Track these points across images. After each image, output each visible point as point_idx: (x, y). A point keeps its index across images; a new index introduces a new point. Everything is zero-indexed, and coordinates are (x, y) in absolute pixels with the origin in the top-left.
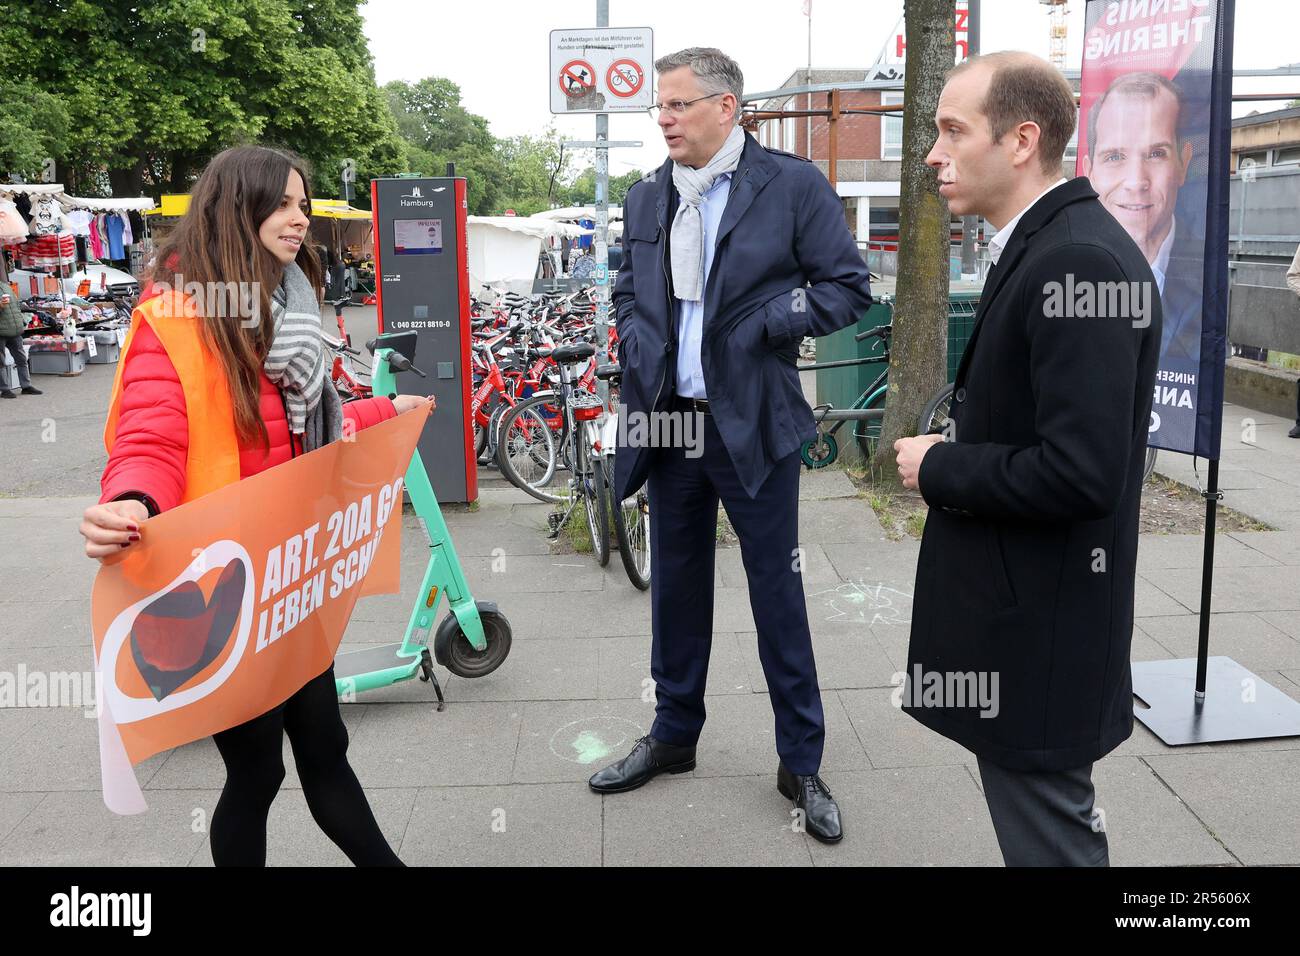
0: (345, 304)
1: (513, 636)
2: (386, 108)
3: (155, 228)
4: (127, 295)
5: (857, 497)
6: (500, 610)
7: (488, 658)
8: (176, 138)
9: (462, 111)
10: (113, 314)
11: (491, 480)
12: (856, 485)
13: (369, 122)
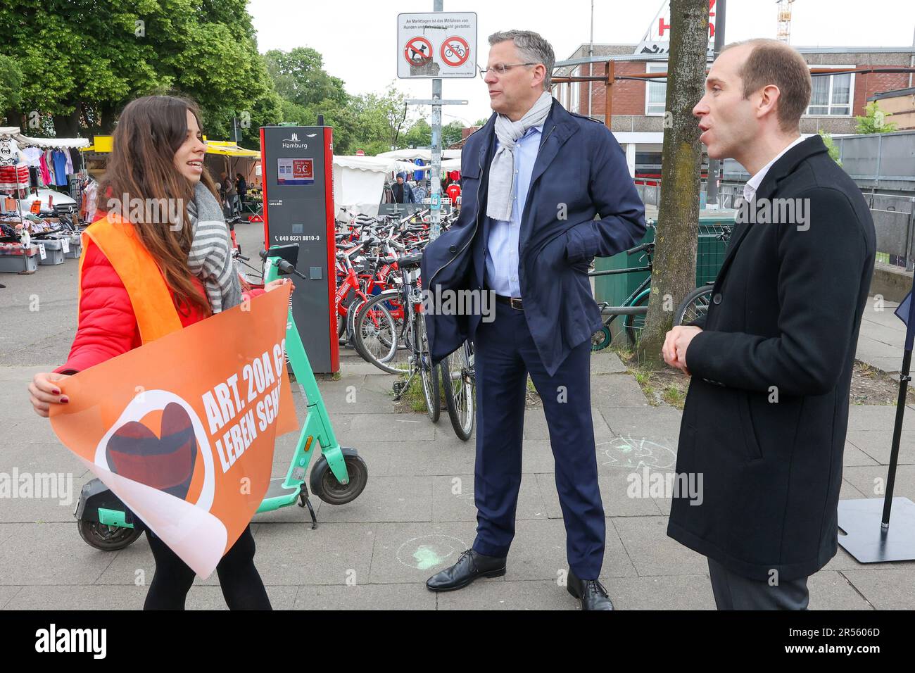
0: (236, 222)
1: (369, 473)
2: (266, 71)
3: (90, 161)
4: (69, 213)
5: (626, 373)
6: (359, 454)
7: (350, 490)
8: (104, 92)
9: (324, 74)
10: (58, 227)
11: (348, 356)
12: (625, 364)
13: (253, 81)
